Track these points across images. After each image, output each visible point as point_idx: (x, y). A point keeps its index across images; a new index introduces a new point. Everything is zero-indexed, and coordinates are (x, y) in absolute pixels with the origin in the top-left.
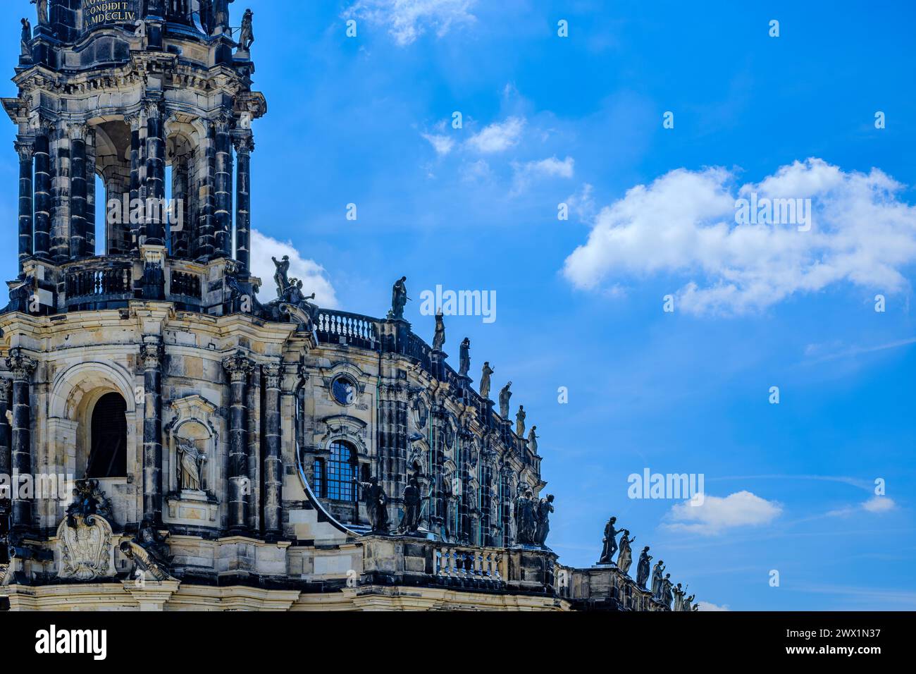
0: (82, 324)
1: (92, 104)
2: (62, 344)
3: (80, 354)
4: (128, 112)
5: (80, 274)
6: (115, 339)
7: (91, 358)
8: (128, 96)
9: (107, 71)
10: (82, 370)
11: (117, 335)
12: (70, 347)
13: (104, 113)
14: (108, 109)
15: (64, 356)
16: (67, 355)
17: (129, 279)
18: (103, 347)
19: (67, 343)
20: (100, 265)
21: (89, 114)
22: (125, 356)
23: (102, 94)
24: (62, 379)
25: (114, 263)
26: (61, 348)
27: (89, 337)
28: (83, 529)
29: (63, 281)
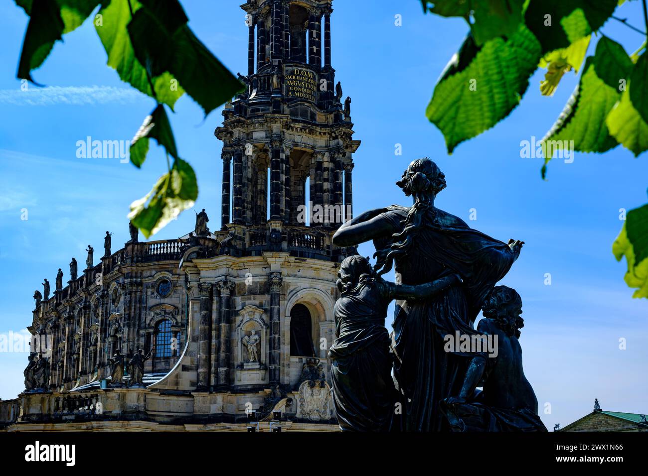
0: (312, 265)
1: (297, 139)
2: (295, 274)
3: (308, 282)
4: (317, 150)
5: (297, 234)
6: (325, 277)
7: (314, 285)
8: (316, 141)
9: (314, 127)
10: (308, 292)
11: (327, 275)
12: (300, 277)
13: (305, 147)
14: (308, 145)
15: (297, 281)
16: (300, 281)
17: (323, 243)
18: (321, 281)
19: (299, 274)
20: (311, 232)
21: (296, 144)
22: (331, 288)
23: (304, 137)
24: (296, 295)
25: (318, 233)
26: (295, 276)
27: (313, 274)
28: (316, 389)
29: (286, 234)
